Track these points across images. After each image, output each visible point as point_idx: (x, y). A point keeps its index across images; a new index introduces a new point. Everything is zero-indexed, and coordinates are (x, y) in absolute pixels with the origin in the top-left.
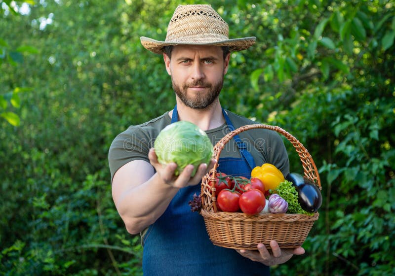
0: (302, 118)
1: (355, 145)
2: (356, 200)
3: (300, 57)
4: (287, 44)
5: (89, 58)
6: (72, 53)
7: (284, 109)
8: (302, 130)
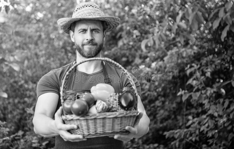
0: (170, 66)
1: (198, 80)
2: (200, 110)
3: (168, 33)
4: (160, 25)
5: (59, 33)
6: (50, 31)
7: (160, 61)
8: (170, 72)
